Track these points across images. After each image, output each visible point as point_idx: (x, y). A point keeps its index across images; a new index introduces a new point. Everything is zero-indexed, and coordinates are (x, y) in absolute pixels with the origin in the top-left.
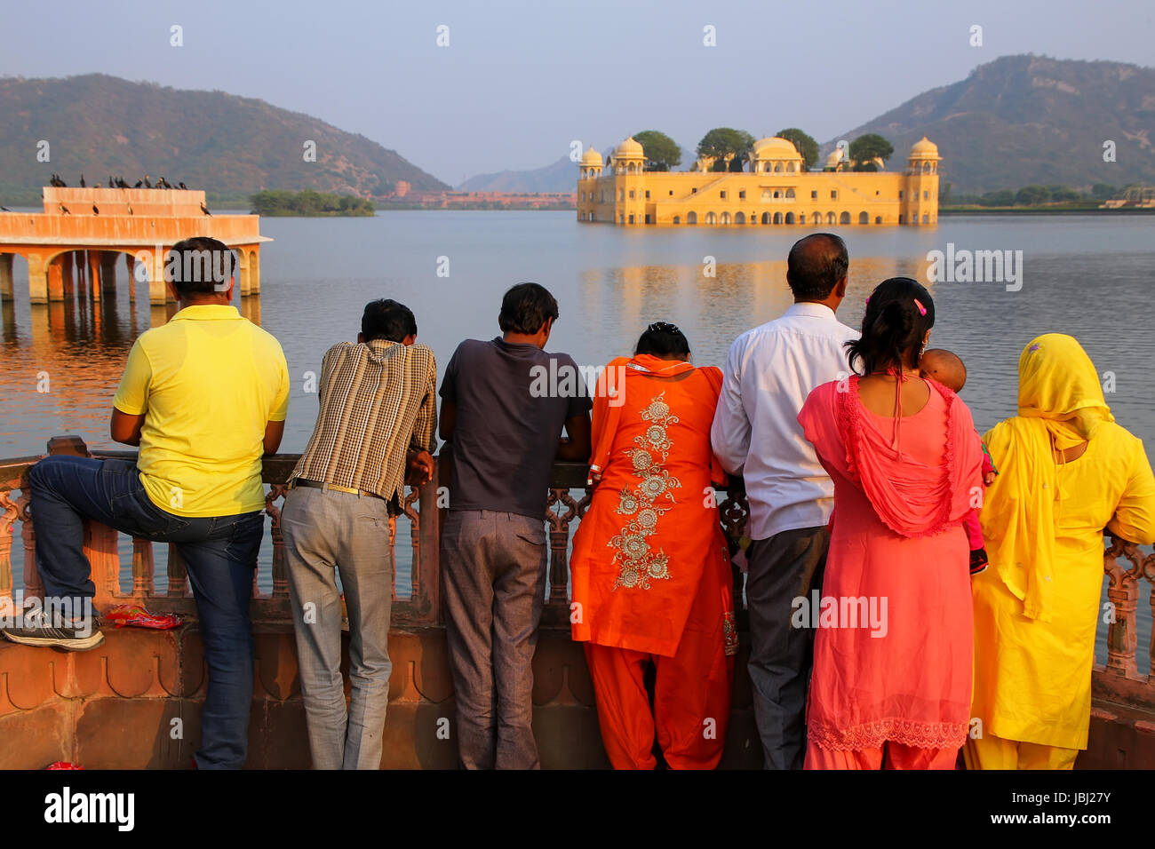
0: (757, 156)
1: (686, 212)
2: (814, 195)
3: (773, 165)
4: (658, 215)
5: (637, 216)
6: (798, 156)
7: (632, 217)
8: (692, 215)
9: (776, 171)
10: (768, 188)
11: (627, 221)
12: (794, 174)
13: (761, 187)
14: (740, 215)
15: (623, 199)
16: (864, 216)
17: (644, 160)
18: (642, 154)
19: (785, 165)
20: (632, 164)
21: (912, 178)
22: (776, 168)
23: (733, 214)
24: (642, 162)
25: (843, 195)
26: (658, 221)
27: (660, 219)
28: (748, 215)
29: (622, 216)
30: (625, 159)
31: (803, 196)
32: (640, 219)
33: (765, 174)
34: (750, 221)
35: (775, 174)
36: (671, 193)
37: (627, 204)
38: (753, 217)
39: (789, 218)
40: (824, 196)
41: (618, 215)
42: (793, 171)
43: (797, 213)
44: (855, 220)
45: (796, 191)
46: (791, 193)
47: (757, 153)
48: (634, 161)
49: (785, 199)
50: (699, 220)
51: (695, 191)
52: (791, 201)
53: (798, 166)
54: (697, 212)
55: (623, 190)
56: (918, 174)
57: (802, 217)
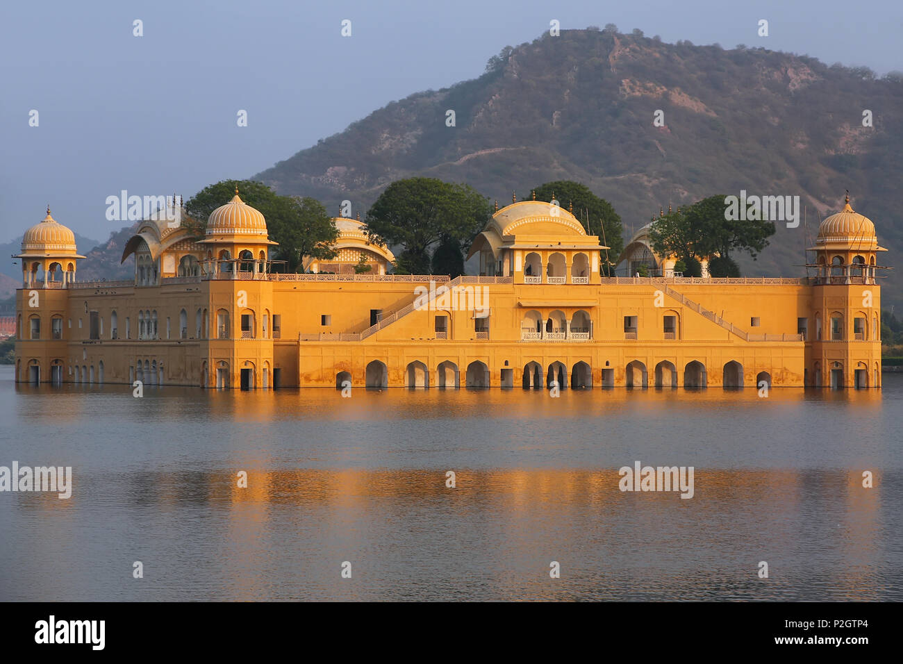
0: (511, 239)
1: (363, 363)
2: (629, 323)
3: (545, 260)
4: (303, 369)
5: (259, 371)
6: (593, 242)
7: (245, 374)
8: (376, 368)
9: (550, 273)
10: (533, 311)
11: (237, 383)
12: (586, 279)
13: (520, 306)
14: (477, 368)
15: (227, 334)
16: (732, 370)
17: (269, 246)
18: (265, 232)
19: (569, 260)
20: (245, 255)
21: (828, 291)
22: (550, 267)
23: (463, 367)
24: (265, 250)
25: (690, 323)
26: (303, 383)
27: (308, 379)
28: (495, 368)
29: (226, 373)
30: (232, 245)
31: (607, 327)
32: (264, 380)
33: (526, 279)
34: (499, 383)
35: (548, 280)
36: (324, 320)
37: (236, 345)
38: (505, 373)
39: (580, 377)
40: (650, 329)
41: (214, 368)
42: (582, 274)
43: (597, 365)
44: (715, 381)
45: (593, 317)
46: (582, 320)
47: (505, 233)
48: (251, 249)
49: (569, 334)
50: (391, 379)
51: (374, 316)
52: (582, 338)
53: (595, 263)
54: (388, 363)
55: (226, 314)
56: (842, 282)
57: (606, 373)
